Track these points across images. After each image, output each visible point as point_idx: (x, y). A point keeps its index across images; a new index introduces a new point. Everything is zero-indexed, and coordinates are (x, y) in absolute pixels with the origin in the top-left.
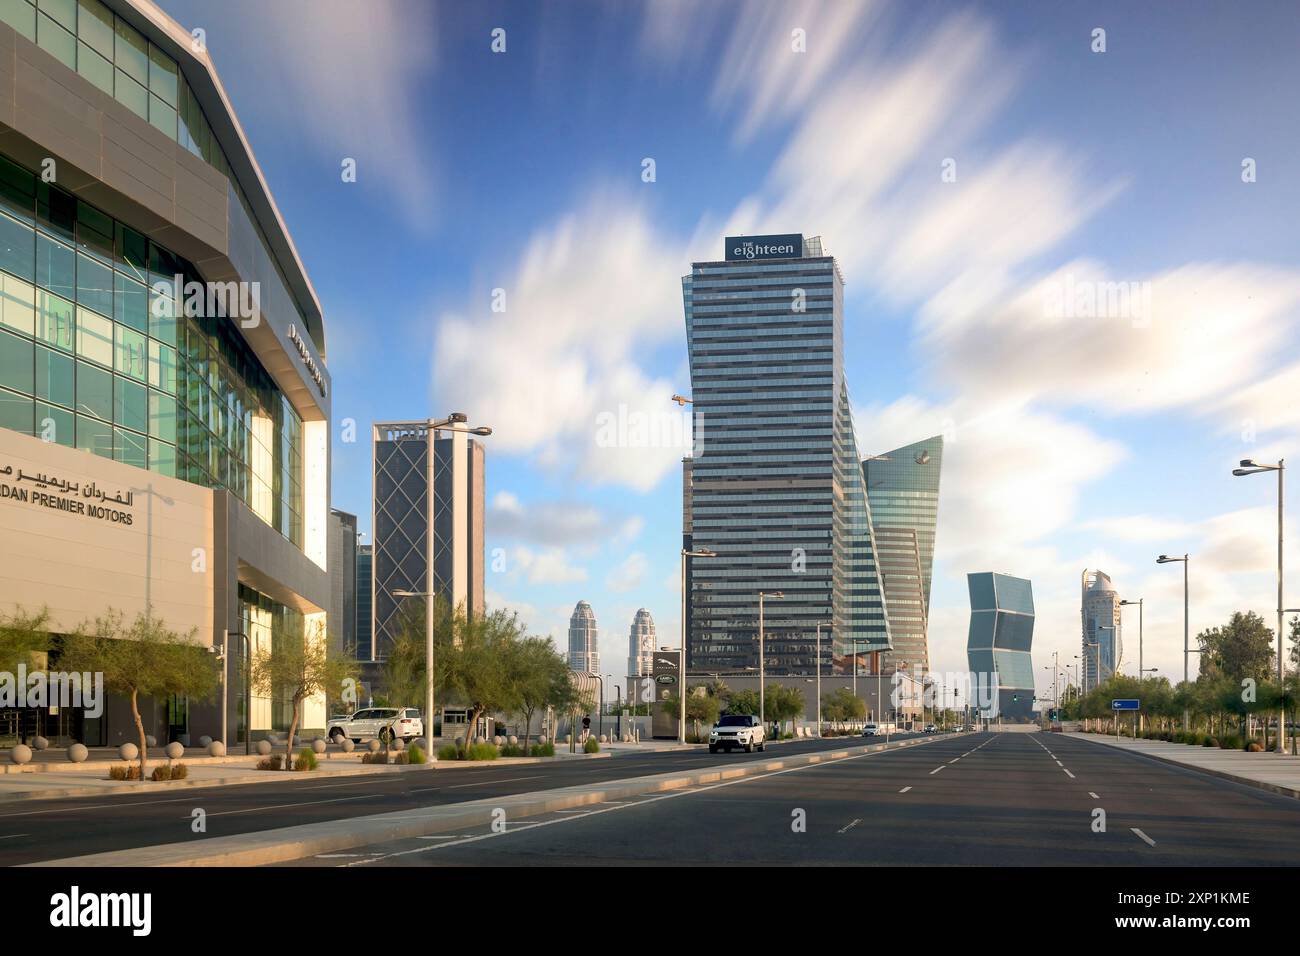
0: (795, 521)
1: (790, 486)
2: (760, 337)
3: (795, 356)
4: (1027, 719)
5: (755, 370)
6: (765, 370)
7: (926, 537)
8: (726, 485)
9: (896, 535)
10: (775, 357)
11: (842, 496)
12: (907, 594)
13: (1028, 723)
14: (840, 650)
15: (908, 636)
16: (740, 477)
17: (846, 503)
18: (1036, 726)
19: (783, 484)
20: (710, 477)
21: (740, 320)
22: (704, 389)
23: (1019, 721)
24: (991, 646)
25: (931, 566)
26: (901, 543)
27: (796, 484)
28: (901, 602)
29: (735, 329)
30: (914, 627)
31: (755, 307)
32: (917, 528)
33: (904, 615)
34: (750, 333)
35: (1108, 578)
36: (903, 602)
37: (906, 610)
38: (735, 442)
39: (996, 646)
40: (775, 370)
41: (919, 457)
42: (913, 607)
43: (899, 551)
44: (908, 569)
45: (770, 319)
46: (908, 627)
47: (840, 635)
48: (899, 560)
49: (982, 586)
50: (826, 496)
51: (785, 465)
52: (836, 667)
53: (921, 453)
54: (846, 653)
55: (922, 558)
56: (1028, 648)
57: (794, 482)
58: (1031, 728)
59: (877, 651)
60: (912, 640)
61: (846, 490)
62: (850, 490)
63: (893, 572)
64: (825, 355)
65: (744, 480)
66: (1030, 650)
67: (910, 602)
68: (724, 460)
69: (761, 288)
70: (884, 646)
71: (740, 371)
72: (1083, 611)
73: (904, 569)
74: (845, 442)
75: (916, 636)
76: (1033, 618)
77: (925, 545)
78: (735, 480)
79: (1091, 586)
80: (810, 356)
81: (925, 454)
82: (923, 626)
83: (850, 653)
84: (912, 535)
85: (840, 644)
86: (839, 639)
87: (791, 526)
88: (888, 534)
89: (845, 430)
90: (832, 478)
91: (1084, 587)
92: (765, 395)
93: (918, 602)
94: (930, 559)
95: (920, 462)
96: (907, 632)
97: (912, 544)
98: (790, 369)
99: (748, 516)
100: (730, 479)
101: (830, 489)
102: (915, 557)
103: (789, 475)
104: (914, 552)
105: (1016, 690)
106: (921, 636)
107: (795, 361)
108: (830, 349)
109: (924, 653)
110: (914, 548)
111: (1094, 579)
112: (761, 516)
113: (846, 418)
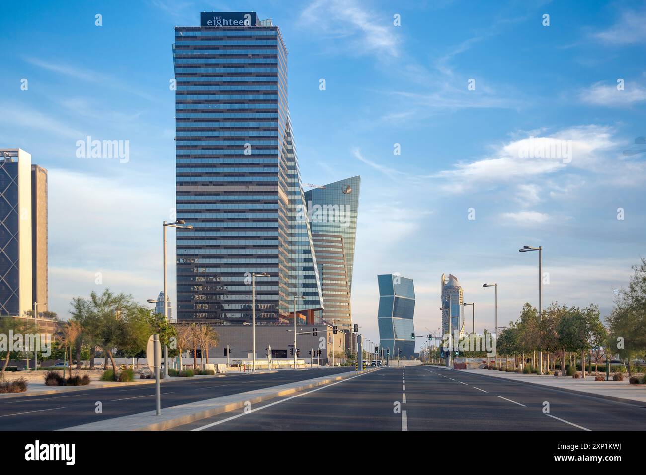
0: (251, 215)
1: (247, 190)
2: (225, 83)
3: (250, 97)
4: (413, 357)
5: (222, 107)
6: (228, 106)
7: (349, 241)
8: (200, 189)
9: (330, 239)
10: (236, 97)
11: (287, 202)
12: (337, 277)
13: (413, 359)
14: (286, 308)
15: (338, 304)
16: (211, 182)
17: (290, 206)
18: (420, 361)
19: (243, 188)
20: (189, 183)
21: (210, 70)
22: (185, 119)
23: (408, 359)
24: (391, 316)
25: (352, 260)
26: (333, 244)
27: (252, 188)
28: (333, 282)
29: (207, 76)
30: (342, 298)
31: (221, 61)
32: (344, 235)
33: (335, 290)
34: (217, 79)
35: (456, 279)
36: (335, 282)
37: (337, 287)
38: (207, 158)
39: (393, 316)
40: (236, 106)
41: (345, 188)
42: (341, 285)
43: (332, 250)
44: (338, 261)
45: (232, 70)
46: (338, 298)
47: (285, 297)
48: (332, 255)
49: (385, 282)
50: (273, 197)
51: (243, 175)
52: (281, 320)
53: (346, 187)
54: (290, 311)
55: (347, 254)
56: (412, 318)
57: (250, 187)
58: (417, 362)
59: (313, 310)
60: (340, 306)
61: (290, 197)
62: (293, 197)
63: (328, 263)
64: (272, 97)
65: (214, 185)
66: (412, 319)
67: (339, 282)
68: (199, 170)
69: (225, 47)
70: (317, 306)
71: (210, 107)
72: (442, 297)
73: (335, 261)
74: (289, 164)
75: (343, 304)
76: (415, 301)
77: (349, 246)
78: (208, 185)
79: (446, 283)
80: (262, 97)
81: (348, 188)
82: (348, 298)
83: (293, 311)
84: (340, 240)
85: (286, 304)
86: (285, 301)
87: (248, 219)
88: (325, 238)
89: (289, 155)
90: (277, 185)
91: (443, 283)
92: (228, 124)
93: (345, 283)
94: (352, 255)
95: (345, 193)
96: (337, 301)
97: (341, 245)
98: (247, 106)
99: (218, 211)
100: (204, 184)
101: (276, 193)
102: (342, 253)
103: (247, 182)
104: (342, 250)
105: (405, 341)
106: (347, 304)
107: (250, 101)
108: (276, 93)
109: (348, 315)
110: (342, 247)
111: (448, 279)
112: (226, 211)
113: (289, 147)
